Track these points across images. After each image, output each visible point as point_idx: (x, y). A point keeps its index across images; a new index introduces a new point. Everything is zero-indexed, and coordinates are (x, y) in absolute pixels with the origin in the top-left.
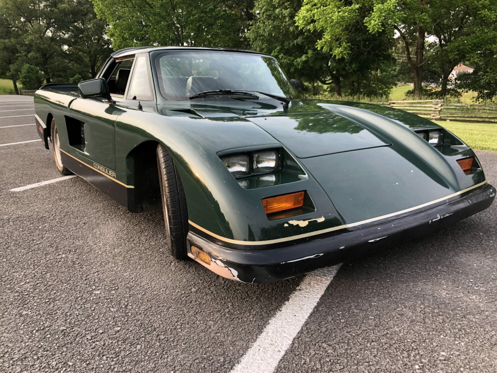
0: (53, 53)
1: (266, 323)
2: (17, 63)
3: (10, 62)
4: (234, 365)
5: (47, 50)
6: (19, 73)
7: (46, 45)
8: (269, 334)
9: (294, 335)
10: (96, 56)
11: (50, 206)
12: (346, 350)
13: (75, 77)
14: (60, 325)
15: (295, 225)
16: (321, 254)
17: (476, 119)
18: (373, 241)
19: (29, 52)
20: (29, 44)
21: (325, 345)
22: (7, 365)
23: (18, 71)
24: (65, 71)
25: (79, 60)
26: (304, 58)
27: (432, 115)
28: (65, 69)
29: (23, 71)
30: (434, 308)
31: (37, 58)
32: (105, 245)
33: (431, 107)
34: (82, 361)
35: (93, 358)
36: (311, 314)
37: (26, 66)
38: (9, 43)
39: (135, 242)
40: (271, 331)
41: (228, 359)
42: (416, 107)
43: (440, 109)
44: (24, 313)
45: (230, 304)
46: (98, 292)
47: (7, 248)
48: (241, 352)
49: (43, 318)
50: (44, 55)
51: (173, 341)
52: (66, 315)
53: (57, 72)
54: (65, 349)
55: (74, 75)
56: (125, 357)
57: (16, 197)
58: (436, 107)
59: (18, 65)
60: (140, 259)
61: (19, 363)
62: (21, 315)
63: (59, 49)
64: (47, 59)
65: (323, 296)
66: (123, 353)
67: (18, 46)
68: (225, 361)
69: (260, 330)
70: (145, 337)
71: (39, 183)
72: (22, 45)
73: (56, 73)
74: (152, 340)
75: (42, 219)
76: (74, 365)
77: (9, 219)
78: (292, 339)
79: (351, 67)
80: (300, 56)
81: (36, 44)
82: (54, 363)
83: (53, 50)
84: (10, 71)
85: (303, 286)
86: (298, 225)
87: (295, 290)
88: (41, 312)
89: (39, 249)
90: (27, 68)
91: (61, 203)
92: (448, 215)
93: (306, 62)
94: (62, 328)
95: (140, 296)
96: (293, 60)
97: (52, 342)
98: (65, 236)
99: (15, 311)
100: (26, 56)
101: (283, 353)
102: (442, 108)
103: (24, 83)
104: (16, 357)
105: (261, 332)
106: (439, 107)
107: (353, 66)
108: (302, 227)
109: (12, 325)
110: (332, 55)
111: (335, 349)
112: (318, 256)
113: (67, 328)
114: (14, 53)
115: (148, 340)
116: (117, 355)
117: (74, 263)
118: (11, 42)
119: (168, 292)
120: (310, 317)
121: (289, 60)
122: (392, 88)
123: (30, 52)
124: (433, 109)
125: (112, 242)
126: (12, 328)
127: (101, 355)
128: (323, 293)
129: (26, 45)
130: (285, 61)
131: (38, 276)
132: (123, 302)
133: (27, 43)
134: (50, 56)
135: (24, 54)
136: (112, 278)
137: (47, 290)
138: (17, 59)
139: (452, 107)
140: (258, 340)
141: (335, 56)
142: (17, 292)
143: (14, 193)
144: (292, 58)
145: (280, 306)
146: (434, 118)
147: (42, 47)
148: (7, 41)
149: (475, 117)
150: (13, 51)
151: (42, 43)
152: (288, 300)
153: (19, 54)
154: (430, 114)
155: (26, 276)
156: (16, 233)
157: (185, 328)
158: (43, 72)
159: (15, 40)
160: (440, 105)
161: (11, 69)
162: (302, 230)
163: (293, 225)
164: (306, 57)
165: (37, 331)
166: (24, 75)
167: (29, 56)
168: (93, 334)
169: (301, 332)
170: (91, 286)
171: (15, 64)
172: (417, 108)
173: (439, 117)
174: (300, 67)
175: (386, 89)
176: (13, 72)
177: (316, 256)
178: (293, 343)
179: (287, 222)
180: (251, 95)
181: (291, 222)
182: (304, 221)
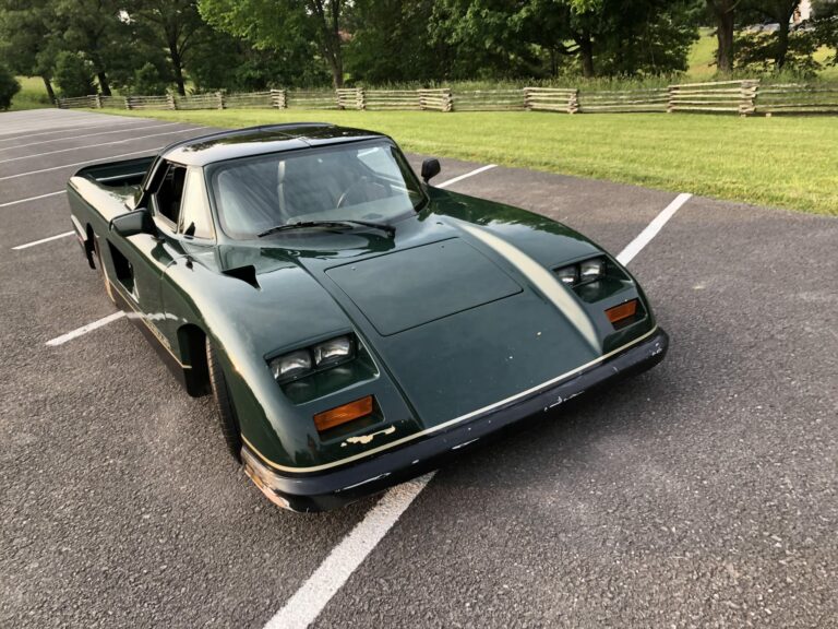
0: (104, 26)
1: (328, 553)
2: (48, 49)
3: (35, 49)
4: (279, 609)
5: (94, 24)
6: (53, 68)
7: (90, 16)
8: (327, 569)
9: (353, 569)
10: (175, 26)
11: (98, 373)
12: (404, 585)
13: (145, 67)
14: (102, 565)
15: (355, 442)
17: (816, 109)
19: (64, 30)
20: (63, 15)
21: (382, 581)
22: (46, 616)
23: (51, 63)
24: (126, 57)
25: (148, 36)
26: (523, 13)
27: (742, 106)
28: (126, 55)
29: (59, 64)
30: (526, 526)
31: (78, 39)
32: (163, 440)
33: (739, 92)
34: (123, 609)
35: (134, 605)
36: (382, 540)
37: (63, 55)
38: (31, 18)
39: (200, 435)
40: (329, 564)
41: (274, 602)
42: (713, 93)
43: (754, 96)
44: (64, 549)
45: (294, 529)
46: (148, 516)
47: (43, 451)
48: (291, 592)
49: (84, 556)
50: (90, 33)
51: (221, 581)
52: (109, 551)
53: (114, 59)
54: (105, 595)
55: (143, 64)
56: (168, 602)
57: (54, 357)
58: (748, 91)
59: (49, 53)
60: (203, 462)
61: (59, 614)
62: (61, 553)
63: (113, 21)
64: (96, 38)
65: (405, 512)
66: (165, 599)
67: (45, 21)
68: (271, 603)
69: (319, 562)
70: (192, 577)
71: (85, 327)
72: (53, 18)
73: (113, 62)
74: (199, 580)
75: (87, 399)
76: (114, 614)
77: (46, 400)
78: (349, 573)
79: (607, 23)
80: (518, 10)
81: (75, 14)
82: (94, 613)
83: (102, 23)
84: (37, 65)
85: (386, 498)
86: (359, 442)
87: (375, 505)
88: (83, 548)
89: (82, 452)
90: (64, 58)
91: (113, 367)
92: (574, 396)
93: (527, 19)
94: (104, 568)
95: (194, 520)
96: (506, 18)
97: (93, 588)
98: (115, 428)
99: (53, 548)
100: (60, 36)
101: (334, 592)
102: (758, 93)
103: (62, 85)
104: (55, 607)
105: (319, 566)
106: (752, 92)
107: (610, 21)
108: (365, 444)
109: (50, 566)
110: (570, 7)
111: (391, 586)
113: (110, 568)
114: (40, 34)
115: (195, 580)
116: (159, 600)
117: (122, 472)
118: (34, 15)
119: (227, 512)
120: (378, 545)
121: (500, 18)
122: (691, 43)
123: (66, 29)
124: (742, 96)
125: (171, 437)
126: (51, 570)
127: (143, 601)
128: (405, 508)
129: (58, 19)
130: (492, 20)
131: (80, 494)
132: (174, 529)
133: (59, 14)
134: (99, 34)
135: (56, 34)
136: (167, 494)
137: (89, 515)
138: (46, 42)
139: (774, 91)
140: (313, 577)
141: (575, 9)
142: (55, 520)
143: (51, 348)
144: (505, 15)
145: (351, 529)
146: (744, 111)
147: (85, 19)
148: (26, 13)
149: (816, 106)
150: (38, 29)
151: (84, 12)
152: (362, 520)
153: (48, 35)
154: (737, 105)
155: (65, 495)
156: (54, 426)
157: (237, 562)
158: (91, 62)
159: (40, 10)
160: (754, 89)
161: (39, 61)
162: (365, 447)
163: (352, 443)
164: (528, 11)
165: (78, 573)
166: (61, 71)
167: (65, 35)
168: (137, 575)
169: (362, 565)
170: (139, 508)
171: (44, 53)
172: (716, 96)
173: (752, 109)
174: (518, 29)
175: (681, 47)
176: (41, 66)
178: (349, 579)
179: (345, 441)
180: (341, 225)
181: (350, 440)
182: (367, 434)
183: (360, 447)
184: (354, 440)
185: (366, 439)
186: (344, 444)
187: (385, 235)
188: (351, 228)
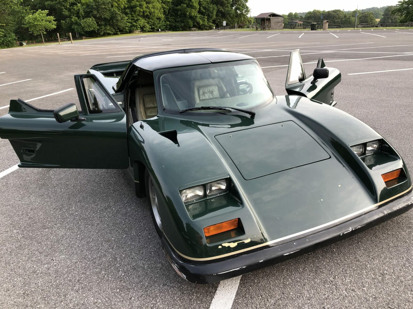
15: (227, 246)
16: (244, 267)
18: (288, 254)
86: (229, 246)
92: (359, 227)
108: (232, 248)
112: (242, 268)
162: (232, 249)
163: (225, 246)
177: (240, 268)
179: (221, 245)
180: (225, 110)
181: (224, 245)
182: (234, 242)
183: (229, 249)
184: (226, 245)
185: (233, 245)
186: (220, 247)
187: (249, 116)
188: (230, 111)
